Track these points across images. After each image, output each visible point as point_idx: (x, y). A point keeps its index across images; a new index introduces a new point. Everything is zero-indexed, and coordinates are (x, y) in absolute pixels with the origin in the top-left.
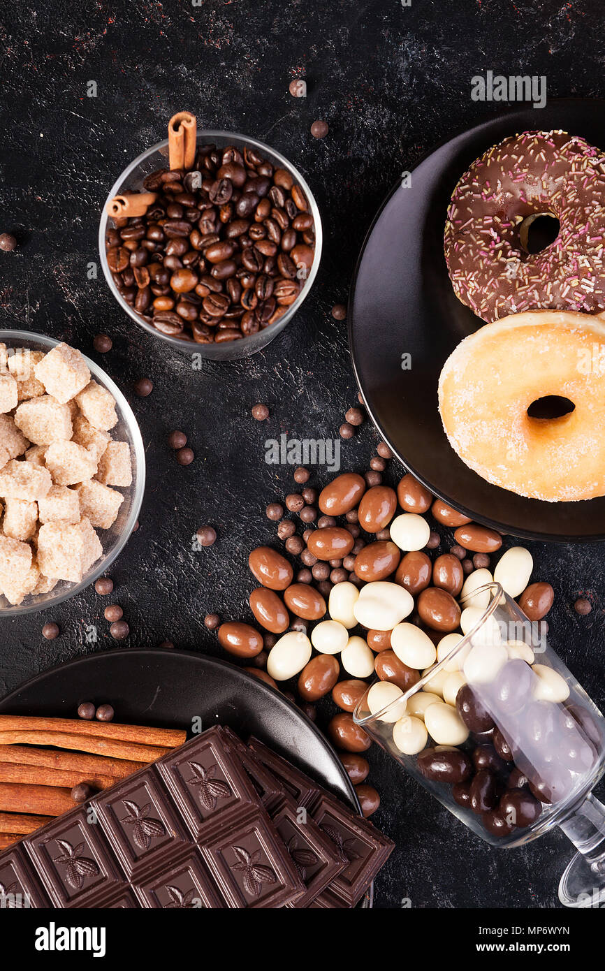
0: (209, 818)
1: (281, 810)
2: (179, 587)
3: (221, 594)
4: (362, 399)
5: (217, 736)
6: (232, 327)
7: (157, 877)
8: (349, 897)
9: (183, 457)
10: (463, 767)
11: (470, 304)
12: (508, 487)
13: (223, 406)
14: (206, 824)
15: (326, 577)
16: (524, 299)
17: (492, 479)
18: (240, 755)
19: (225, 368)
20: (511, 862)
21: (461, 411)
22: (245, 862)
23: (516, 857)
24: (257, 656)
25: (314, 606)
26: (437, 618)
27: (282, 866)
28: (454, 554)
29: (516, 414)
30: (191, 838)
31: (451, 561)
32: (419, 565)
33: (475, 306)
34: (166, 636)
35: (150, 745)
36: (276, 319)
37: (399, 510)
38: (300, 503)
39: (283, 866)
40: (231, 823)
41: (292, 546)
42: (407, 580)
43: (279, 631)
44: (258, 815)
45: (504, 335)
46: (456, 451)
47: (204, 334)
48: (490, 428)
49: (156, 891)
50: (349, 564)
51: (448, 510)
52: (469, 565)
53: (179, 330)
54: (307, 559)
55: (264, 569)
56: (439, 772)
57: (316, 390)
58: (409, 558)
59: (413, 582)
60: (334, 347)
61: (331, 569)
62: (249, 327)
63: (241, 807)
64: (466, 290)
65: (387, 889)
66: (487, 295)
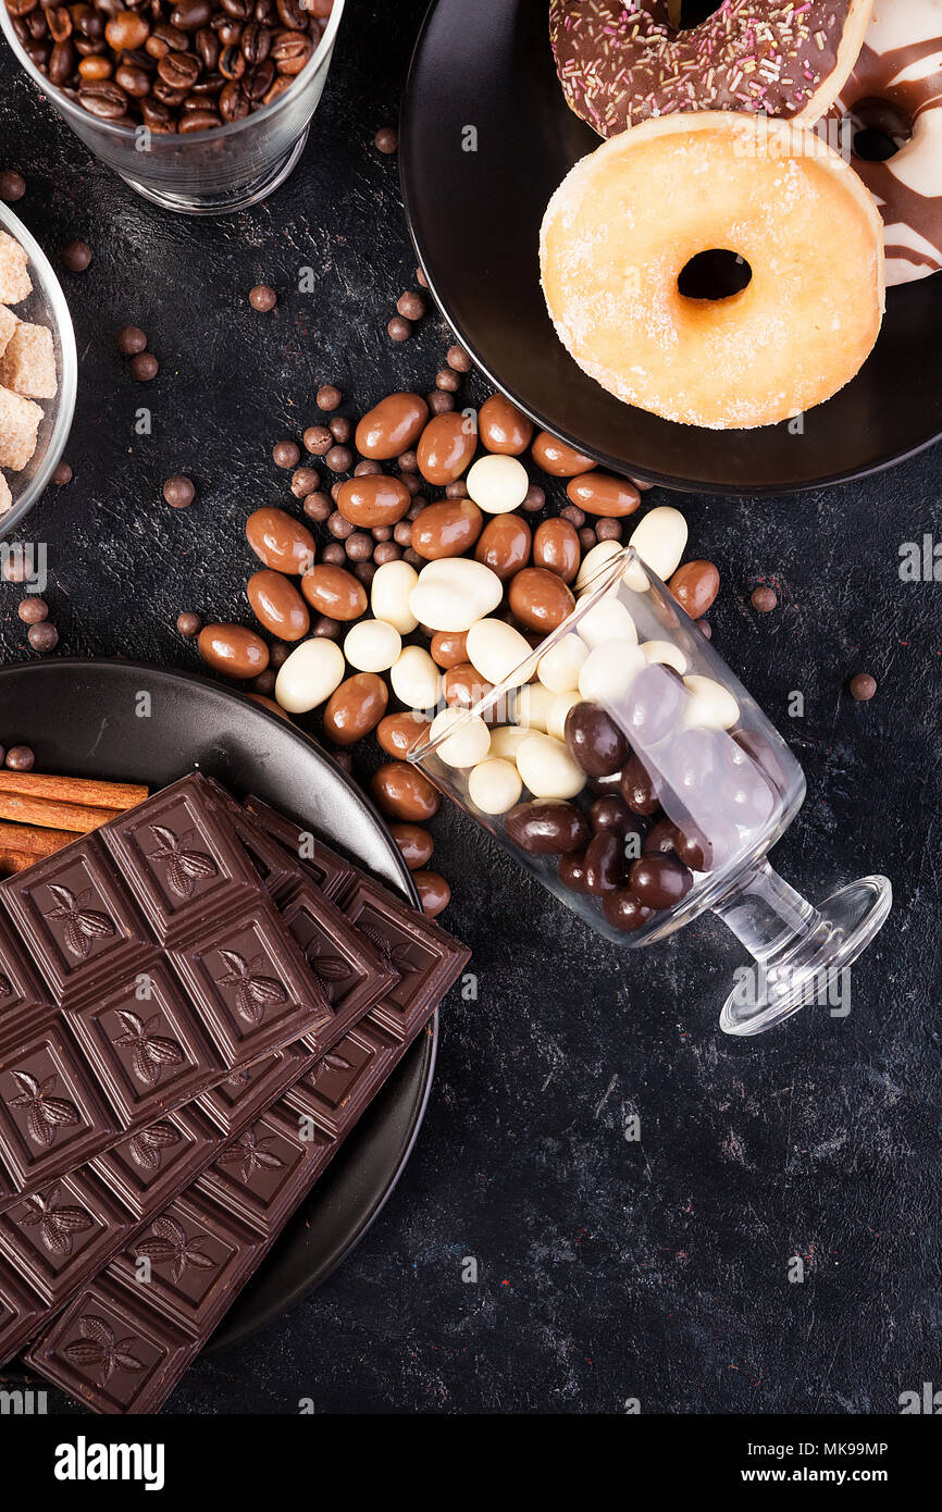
0: (182, 908)
1: (295, 898)
2: (137, 572)
3: (203, 583)
4: (423, 277)
5: (195, 787)
6: (204, 106)
7: (101, 998)
8: (399, 1028)
9: (140, 367)
10: (575, 828)
11: (590, 114)
12: (648, 405)
13: (204, 289)
14: (178, 917)
15: (367, 554)
16: (673, 98)
17: (624, 392)
18: (233, 818)
19: (206, 230)
20: (651, 986)
21: (574, 275)
22: (238, 972)
23: (657, 979)
24: (259, 676)
25: (349, 597)
26: (539, 612)
27: (296, 977)
28: (566, 519)
29: (659, 280)
30: (156, 941)
31: (562, 528)
32: (512, 535)
33: (597, 117)
34: (117, 647)
35: (91, 807)
36: (275, 95)
37: (480, 450)
38: (325, 440)
39: (298, 977)
40: (218, 916)
41: (314, 507)
42: (492, 556)
43: (293, 636)
44: (258, 903)
45: (639, 149)
46: (567, 349)
47: (161, 118)
48: (619, 305)
49: (100, 1018)
50: (402, 535)
51: (556, 449)
52: (589, 536)
53: (120, 111)
54: (337, 527)
55: (269, 541)
56: (540, 837)
57: (351, 266)
58: (496, 523)
59: (502, 560)
60: (380, 197)
61: (375, 543)
62: (232, 107)
63: (231, 892)
64: (583, 92)
65: (461, 1029)
66: (616, 96)
